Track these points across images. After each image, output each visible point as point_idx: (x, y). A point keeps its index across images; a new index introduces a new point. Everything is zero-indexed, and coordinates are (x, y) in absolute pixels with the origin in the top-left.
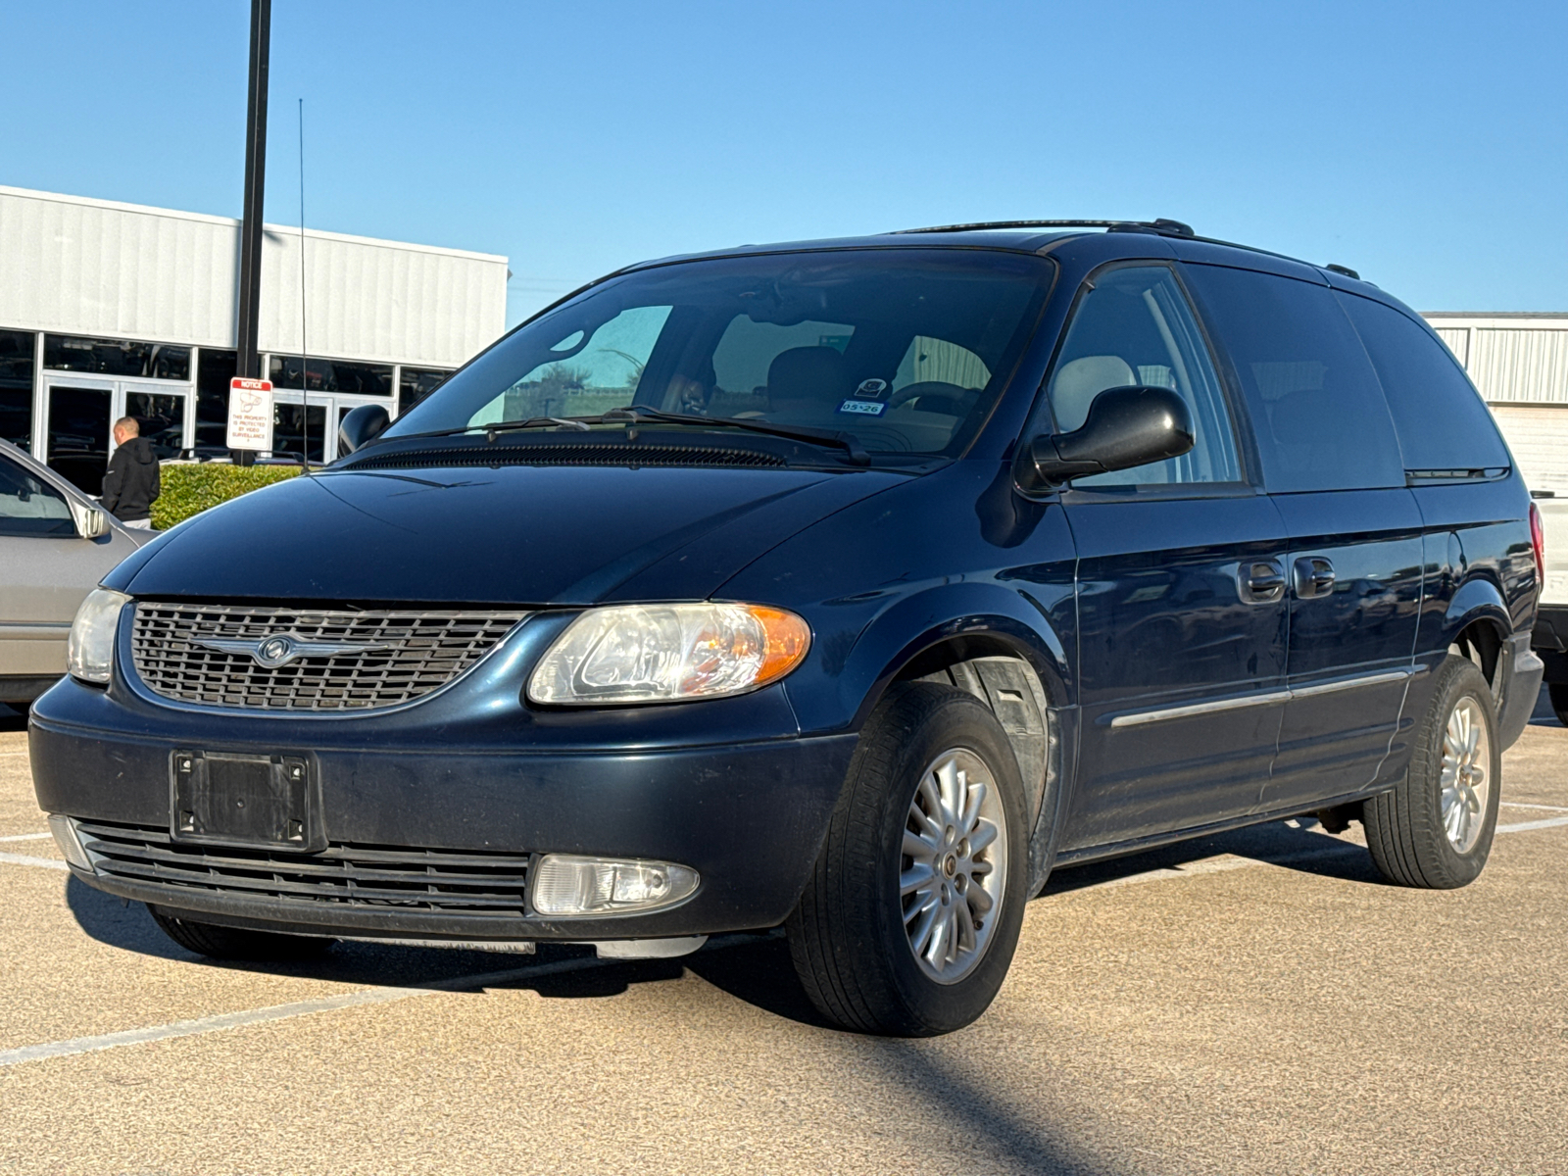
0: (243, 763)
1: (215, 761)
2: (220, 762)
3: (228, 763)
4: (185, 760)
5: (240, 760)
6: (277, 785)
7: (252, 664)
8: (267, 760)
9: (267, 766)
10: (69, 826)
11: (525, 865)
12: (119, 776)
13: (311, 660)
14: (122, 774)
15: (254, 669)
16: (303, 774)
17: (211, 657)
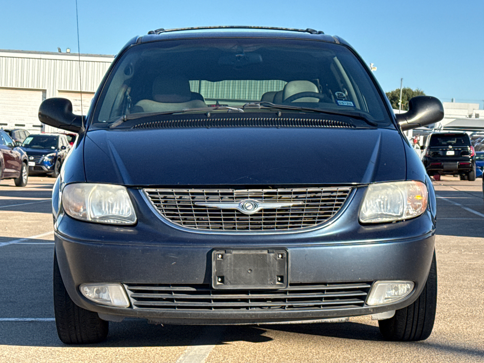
0: (252, 254)
1: (237, 254)
2: (240, 254)
3: (245, 255)
4: (219, 254)
5: (250, 253)
6: (270, 262)
7: (236, 213)
8: (265, 252)
9: (265, 255)
10: (121, 288)
11: (369, 286)
12: (173, 264)
13: (265, 210)
14: (175, 263)
15: (238, 215)
16: (285, 256)
17: (209, 211)
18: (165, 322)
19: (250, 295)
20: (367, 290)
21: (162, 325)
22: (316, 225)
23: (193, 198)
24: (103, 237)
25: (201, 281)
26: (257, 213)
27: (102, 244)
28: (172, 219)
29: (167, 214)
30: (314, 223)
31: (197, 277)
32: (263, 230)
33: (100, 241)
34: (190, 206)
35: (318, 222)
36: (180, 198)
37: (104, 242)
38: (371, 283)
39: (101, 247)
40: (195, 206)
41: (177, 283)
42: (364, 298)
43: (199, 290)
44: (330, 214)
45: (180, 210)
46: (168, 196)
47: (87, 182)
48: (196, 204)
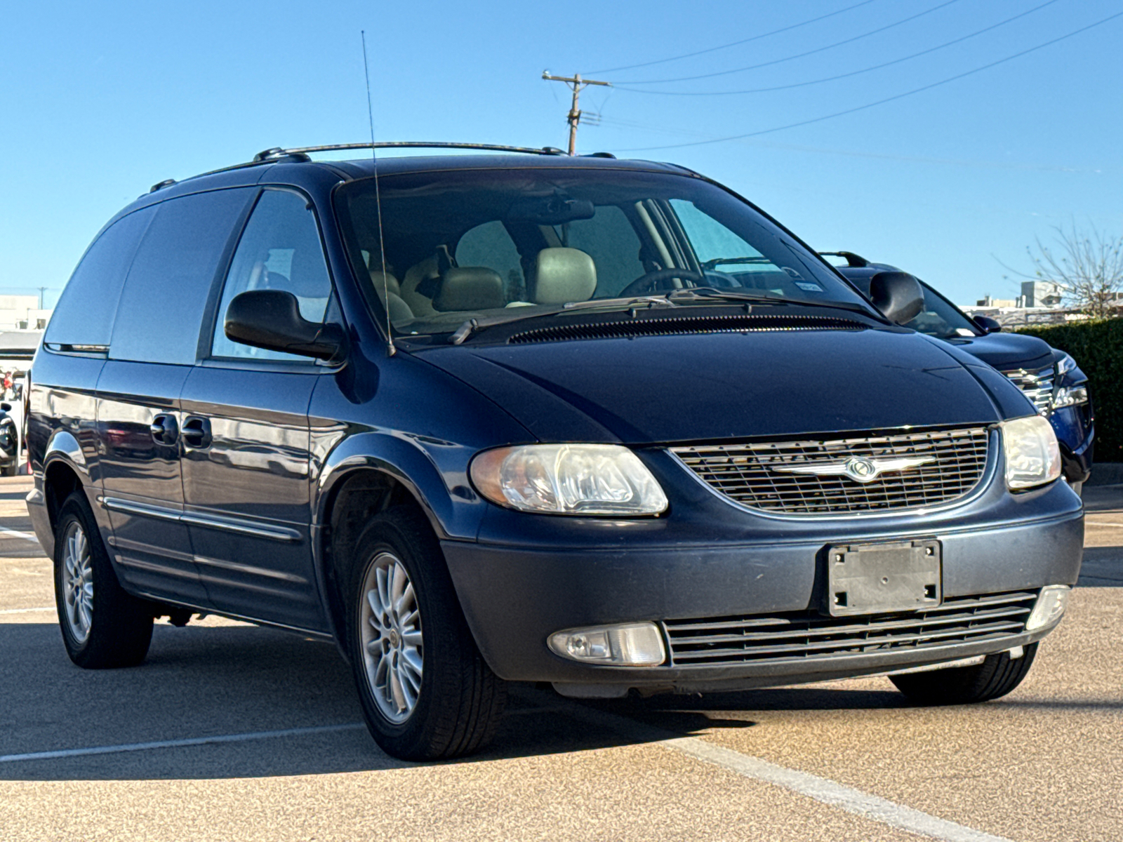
0: (889, 551)
1: (866, 553)
2: (870, 552)
3: (877, 553)
4: (837, 554)
5: (886, 549)
6: (916, 563)
7: (841, 481)
8: (908, 545)
9: (907, 551)
10: (655, 629)
11: (1034, 596)
12: (758, 577)
13: (885, 474)
14: (762, 575)
15: (846, 485)
16: (937, 550)
17: (799, 480)
18: (707, 689)
19: (870, 625)
20: (1030, 604)
21: (700, 694)
22: (961, 495)
23: (749, 460)
24: (622, 538)
25: (803, 603)
26: (875, 479)
27: (623, 552)
28: (740, 499)
29: (729, 492)
30: (957, 491)
31: (798, 598)
32: (871, 510)
33: (619, 546)
34: (763, 474)
35: (964, 490)
36: (730, 461)
37: (627, 548)
38: (1037, 591)
39: (621, 556)
40: (773, 474)
41: (763, 612)
42: (1024, 618)
43: (794, 622)
44: (975, 475)
45: (748, 481)
46: (710, 459)
47: (540, 443)
48: (775, 469)
